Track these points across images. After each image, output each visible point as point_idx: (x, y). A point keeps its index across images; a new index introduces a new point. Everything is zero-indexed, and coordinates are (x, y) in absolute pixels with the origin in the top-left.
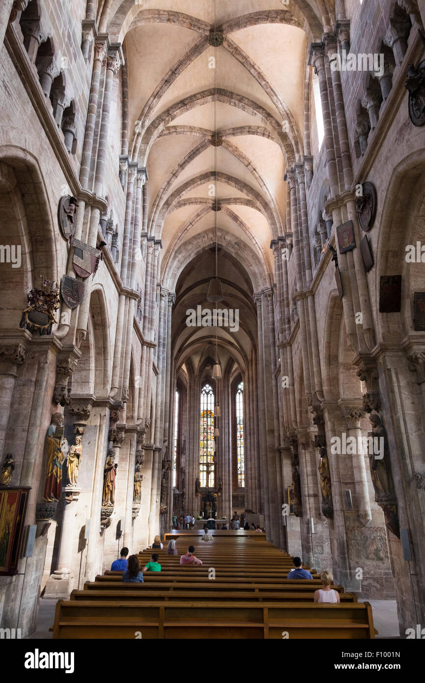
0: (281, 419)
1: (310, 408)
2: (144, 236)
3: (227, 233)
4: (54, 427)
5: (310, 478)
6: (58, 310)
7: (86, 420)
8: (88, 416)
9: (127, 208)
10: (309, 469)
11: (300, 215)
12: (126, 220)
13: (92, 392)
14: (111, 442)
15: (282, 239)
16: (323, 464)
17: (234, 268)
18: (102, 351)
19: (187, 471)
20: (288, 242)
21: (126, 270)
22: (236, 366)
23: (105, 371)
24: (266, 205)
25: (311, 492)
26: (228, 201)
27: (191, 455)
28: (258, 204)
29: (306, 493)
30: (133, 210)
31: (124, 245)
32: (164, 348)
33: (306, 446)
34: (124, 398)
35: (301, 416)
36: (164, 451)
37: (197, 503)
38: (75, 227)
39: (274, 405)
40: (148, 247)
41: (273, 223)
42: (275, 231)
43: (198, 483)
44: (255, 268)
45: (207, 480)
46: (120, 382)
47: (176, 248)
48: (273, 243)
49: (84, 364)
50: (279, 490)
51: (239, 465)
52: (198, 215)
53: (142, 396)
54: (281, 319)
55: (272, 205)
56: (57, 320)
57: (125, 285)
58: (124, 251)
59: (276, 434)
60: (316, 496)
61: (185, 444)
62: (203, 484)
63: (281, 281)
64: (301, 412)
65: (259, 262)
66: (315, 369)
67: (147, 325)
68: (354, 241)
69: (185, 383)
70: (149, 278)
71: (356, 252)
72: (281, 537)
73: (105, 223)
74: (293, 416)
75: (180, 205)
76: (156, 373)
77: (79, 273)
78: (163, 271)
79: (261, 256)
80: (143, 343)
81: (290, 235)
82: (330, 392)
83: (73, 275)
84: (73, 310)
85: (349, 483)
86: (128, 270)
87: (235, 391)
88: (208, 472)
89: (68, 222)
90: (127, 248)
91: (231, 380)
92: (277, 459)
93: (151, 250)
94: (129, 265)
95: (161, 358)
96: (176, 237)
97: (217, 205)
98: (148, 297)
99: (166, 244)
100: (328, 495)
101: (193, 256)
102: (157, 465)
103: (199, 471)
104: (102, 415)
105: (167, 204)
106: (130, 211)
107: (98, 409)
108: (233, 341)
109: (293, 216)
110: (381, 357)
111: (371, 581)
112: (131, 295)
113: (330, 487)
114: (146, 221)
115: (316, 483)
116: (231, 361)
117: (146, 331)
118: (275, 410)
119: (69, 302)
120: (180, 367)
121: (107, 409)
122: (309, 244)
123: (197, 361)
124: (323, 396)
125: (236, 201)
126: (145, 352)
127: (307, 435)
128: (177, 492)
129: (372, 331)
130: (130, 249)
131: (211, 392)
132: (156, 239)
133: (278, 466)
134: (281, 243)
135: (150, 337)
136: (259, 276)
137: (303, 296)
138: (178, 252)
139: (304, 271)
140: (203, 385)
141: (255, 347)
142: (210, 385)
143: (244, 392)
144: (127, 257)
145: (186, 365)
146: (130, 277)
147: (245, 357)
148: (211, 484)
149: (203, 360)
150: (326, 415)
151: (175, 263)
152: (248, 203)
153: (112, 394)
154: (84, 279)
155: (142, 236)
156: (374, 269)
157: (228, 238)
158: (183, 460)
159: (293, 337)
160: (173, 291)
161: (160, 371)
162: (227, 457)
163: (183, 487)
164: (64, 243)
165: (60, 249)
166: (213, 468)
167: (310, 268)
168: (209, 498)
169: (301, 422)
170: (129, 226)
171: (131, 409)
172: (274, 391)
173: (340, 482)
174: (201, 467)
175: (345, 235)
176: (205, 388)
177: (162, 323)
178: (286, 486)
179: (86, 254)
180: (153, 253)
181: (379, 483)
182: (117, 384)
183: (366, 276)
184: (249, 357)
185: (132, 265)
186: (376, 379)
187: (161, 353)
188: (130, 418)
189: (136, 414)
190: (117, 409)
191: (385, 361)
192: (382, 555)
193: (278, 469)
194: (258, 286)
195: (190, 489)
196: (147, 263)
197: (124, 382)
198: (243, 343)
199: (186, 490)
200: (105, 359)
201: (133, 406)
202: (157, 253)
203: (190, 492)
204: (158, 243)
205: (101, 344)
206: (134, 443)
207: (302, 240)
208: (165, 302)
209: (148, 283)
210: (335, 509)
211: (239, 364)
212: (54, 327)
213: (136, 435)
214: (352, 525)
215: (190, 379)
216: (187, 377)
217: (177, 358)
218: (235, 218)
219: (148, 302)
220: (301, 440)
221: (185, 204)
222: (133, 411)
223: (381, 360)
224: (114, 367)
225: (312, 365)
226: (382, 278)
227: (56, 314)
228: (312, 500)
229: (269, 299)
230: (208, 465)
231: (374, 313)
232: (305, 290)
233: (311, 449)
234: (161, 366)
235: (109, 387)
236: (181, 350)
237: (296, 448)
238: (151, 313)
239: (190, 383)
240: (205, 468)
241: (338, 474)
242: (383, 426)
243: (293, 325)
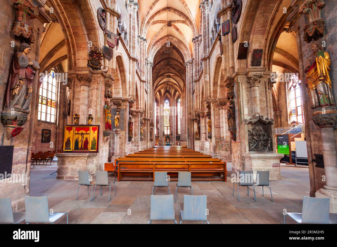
0: (194, 109)
1: (205, 102)
2: (139, 37)
3: (174, 37)
4: (106, 105)
5: (204, 128)
6: (103, 60)
7: (120, 107)
8: (121, 105)
9: (130, 22)
10: (204, 125)
11: (206, 24)
12: (130, 27)
13: (121, 96)
14: (130, 115)
15: (197, 38)
16: (209, 121)
17: (177, 53)
18: (124, 81)
19: (160, 129)
20: (200, 39)
21: (131, 49)
22: (177, 93)
23: (126, 89)
24: (191, 23)
25: (204, 132)
26: (174, 21)
27: (161, 124)
28: (188, 22)
29: (202, 132)
30: (133, 23)
31: (130, 38)
32: (149, 84)
33: (203, 117)
34: (134, 99)
35: (202, 107)
36: (151, 120)
37: (164, 139)
38: (106, 24)
39: (192, 104)
40: (141, 42)
41: (194, 31)
42: (194, 34)
43: (164, 133)
44: (186, 52)
45: (167, 132)
46: (132, 93)
47: (153, 44)
48: (193, 39)
49: (117, 86)
50: (192, 133)
51: (178, 127)
52: (162, 29)
53: (142, 100)
54: (195, 71)
55: (193, 22)
56: (103, 64)
57: (131, 55)
58: (130, 41)
59: (192, 114)
60: (205, 133)
61: (159, 120)
62: (166, 133)
63: (196, 56)
64: (202, 105)
65: (187, 49)
66: (208, 88)
67: (142, 74)
68: (229, 29)
69: (158, 99)
70: (142, 55)
71: (230, 34)
72: (193, 147)
73: (121, 27)
74: (199, 107)
75: (154, 23)
76: (147, 93)
77: (110, 45)
78: (148, 53)
79: (188, 46)
80: (141, 81)
81: (201, 36)
82: (214, 96)
83: (107, 46)
84: (109, 60)
85: (218, 127)
86: (133, 49)
87: (177, 102)
88: (167, 129)
89: (103, 22)
90: (131, 40)
91: (176, 98)
92: (192, 123)
93: (142, 43)
94: (133, 47)
95: (148, 88)
96: (152, 39)
97: (169, 24)
98: (142, 63)
99: (149, 41)
100: (210, 132)
101: (160, 47)
102: (148, 125)
103: (164, 129)
104: (126, 105)
105: (148, 22)
106: (132, 23)
107: (124, 103)
108: (176, 83)
109: (203, 24)
110: (236, 78)
111: (223, 157)
112: (134, 60)
113: (211, 129)
114: (139, 30)
115: (206, 129)
116: (176, 91)
117: (142, 76)
118: (192, 106)
119: (107, 57)
120: (156, 93)
121: (128, 103)
122: (209, 37)
123: (163, 91)
124: (211, 98)
125: (178, 21)
126: (142, 84)
127: (203, 113)
128: (157, 136)
129: (233, 68)
130: (133, 40)
131: (168, 103)
132: (144, 38)
133: (192, 125)
134: (197, 39)
135: (143, 78)
136: (187, 55)
137: (205, 59)
138: (154, 45)
139: (206, 49)
140: (165, 100)
141: (185, 85)
142: (168, 100)
143: (180, 103)
144: (131, 44)
145: (159, 93)
146: (134, 52)
147: (181, 89)
148: (169, 133)
149: (165, 91)
150: (212, 105)
151: (153, 50)
152: (183, 22)
153: (129, 98)
154: (113, 48)
155: (138, 37)
156: (237, 41)
157: (174, 39)
158: (158, 125)
159: (200, 78)
160: (152, 62)
161: (148, 92)
162: (174, 124)
163: (159, 134)
164: (102, 31)
165: (100, 33)
166: (169, 128)
167: (209, 47)
168: (168, 137)
169: (202, 109)
170: (132, 30)
171: (137, 105)
172: (192, 99)
173: (215, 127)
174: (165, 128)
175: (226, 27)
176: (166, 101)
177: (148, 74)
178: (195, 131)
179: (113, 37)
180: (143, 45)
181: (230, 124)
182: (131, 94)
183: (233, 44)
184: (183, 89)
185: (134, 47)
186: (233, 87)
187: (148, 86)
188: (137, 108)
189: (139, 107)
190: (132, 103)
191: (237, 79)
192: (228, 149)
193: (192, 126)
194: (186, 60)
195: (161, 135)
196: (141, 49)
197: (134, 93)
198: (180, 84)
199: (160, 135)
200: (126, 85)
201: (138, 104)
202: (145, 45)
203: (161, 136)
204: (145, 40)
205: (123, 79)
206: (140, 117)
207: (206, 35)
208: (149, 66)
209: (142, 57)
210: (212, 136)
211: (179, 92)
212: (102, 67)
213: (140, 114)
214: (218, 140)
215: (160, 98)
216: (159, 97)
217: (155, 90)
218: (177, 29)
219: (142, 65)
220: (201, 115)
221: (156, 23)
222: (138, 105)
223: (236, 79)
224: (129, 88)
225: (207, 86)
226: (240, 44)
227: (102, 62)
228: (204, 135)
229: (191, 64)
230: (167, 127)
231: (235, 60)
232: (206, 57)
233: (205, 118)
234: (148, 91)
235: (128, 95)
236: (156, 87)
237: (199, 118)
238: (143, 69)
239: (160, 99)
240: (166, 128)
241: (215, 124)
242: (234, 104)
243: (200, 73)
